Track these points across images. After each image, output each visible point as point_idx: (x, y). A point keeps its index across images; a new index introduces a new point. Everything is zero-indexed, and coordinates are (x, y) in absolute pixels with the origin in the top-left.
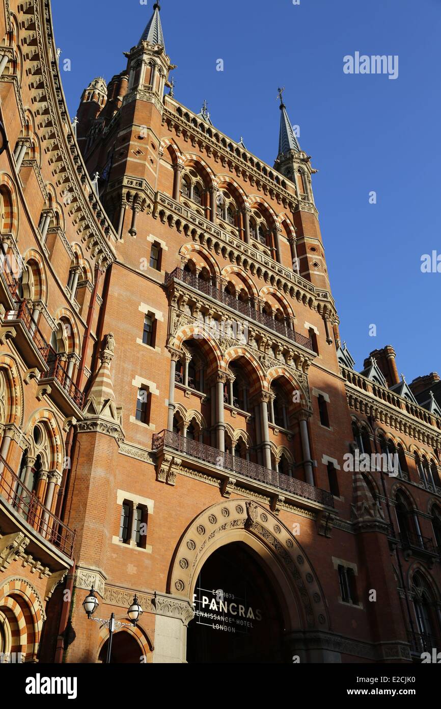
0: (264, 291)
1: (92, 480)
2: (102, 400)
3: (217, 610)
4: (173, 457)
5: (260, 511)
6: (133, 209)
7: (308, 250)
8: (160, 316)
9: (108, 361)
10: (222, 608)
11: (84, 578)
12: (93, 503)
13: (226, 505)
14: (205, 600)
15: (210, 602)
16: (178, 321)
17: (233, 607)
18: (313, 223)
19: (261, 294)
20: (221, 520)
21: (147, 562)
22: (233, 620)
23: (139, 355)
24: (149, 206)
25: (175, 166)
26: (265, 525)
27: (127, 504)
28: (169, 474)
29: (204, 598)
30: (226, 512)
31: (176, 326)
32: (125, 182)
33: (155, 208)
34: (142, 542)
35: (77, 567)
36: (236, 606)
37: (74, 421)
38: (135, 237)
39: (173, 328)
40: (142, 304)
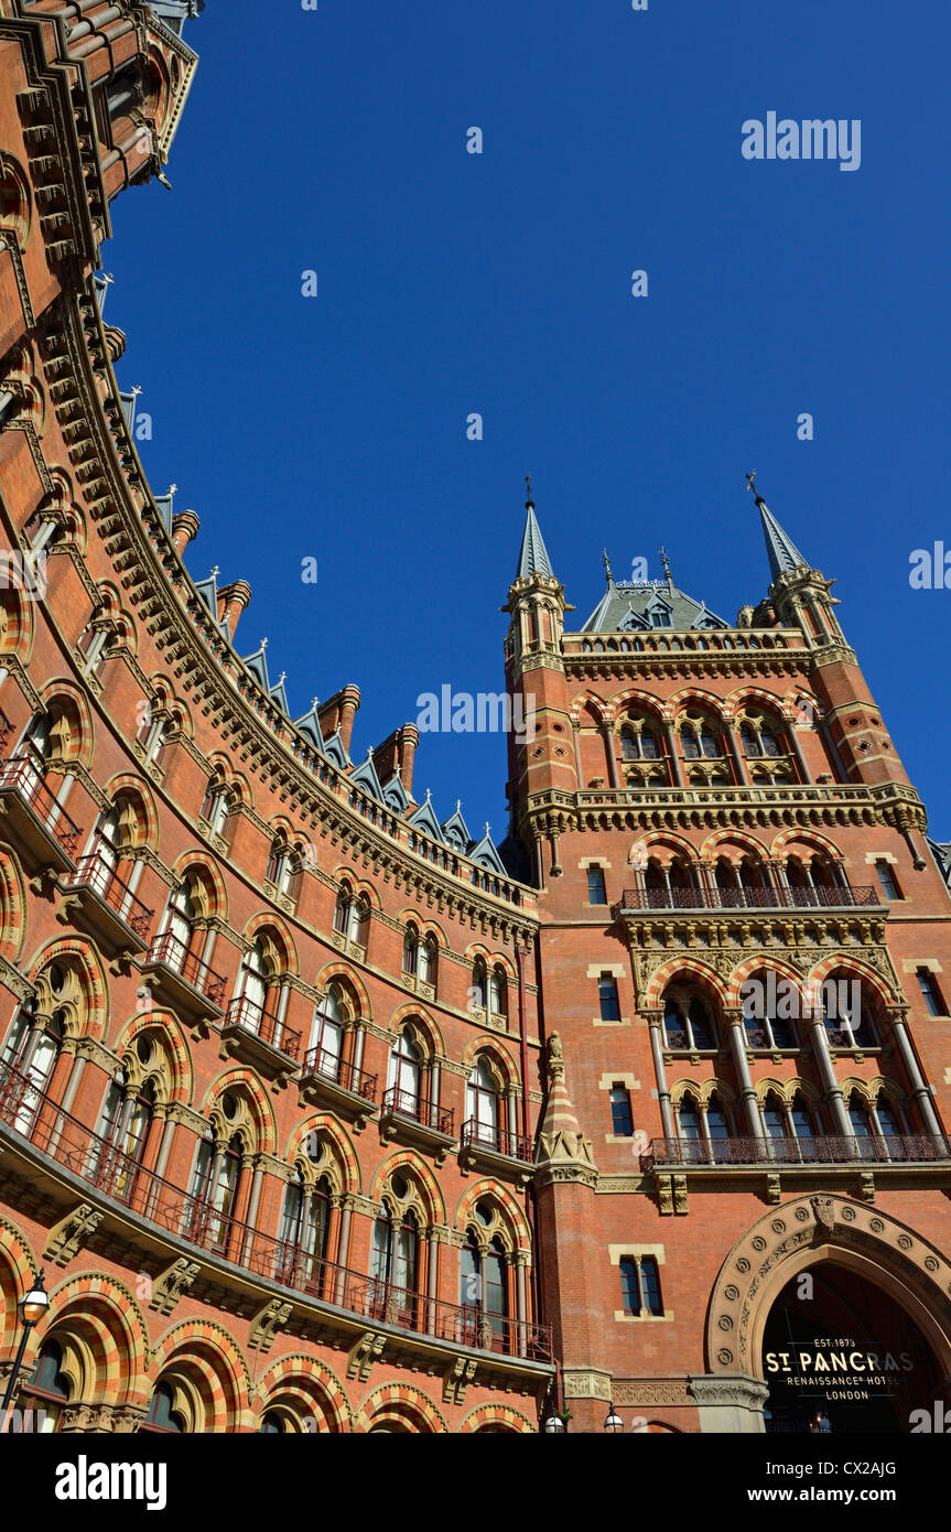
0: (776, 845)
1: (559, 1250)
2: (555, 1134)
3: (828, 1369)
4: (672, 1176)
5: (838, 1206)
6: (550, 837)
7: (845, 728)
8: (619, 971)
9: (559, 1073)
10: (838, 1365)
11: (573, 1383)
12: (567, 1280)
13: (778, 1215)
14: (806, 1359)
15: (814, 1359)
16: (646, 966)
17: (856, 1358)
18: (844, 676)
19: (773, 851)
20: (774, 1241)
21: (671, 1335)
22: (861, 1379)
23: (601, 1043)
24: (570, 820)
25: (603, 728)
26: (853, 1224)
27: (627, 1260)
28: (676, 1200)
29: (802, 1355)
30: (779, 1225)
31: (644, 976)
32: (532, 806)
33: (579, 817)
34: (658, 1310)
35: (562, 1372)
36: (861, 1356)
37: (526, 1178)
38: (561, 875)
39: (640, 980)
40: (591, 966)
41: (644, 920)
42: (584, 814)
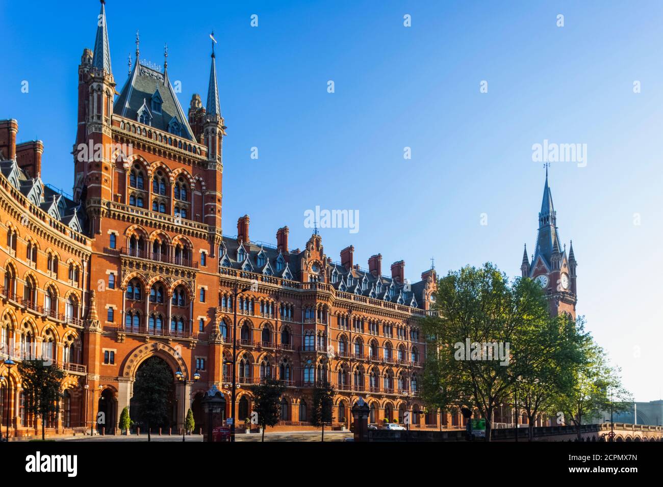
4: (122, 334)
5: (161, 345)
7: (209, 199)
8: (116, 273)
9: (93, 302)
13: (146, 345)
16: (125, 273)
19: (173, 242)
20: (145, 351)
21: (114, 368)
23: (108, 295)
26: (164, 350)
27: (107, 352)
30: (147, 348)
31: (123, 276)
34: (112, 363)
35: (88, 375)
38: (101, 234)
40: (107, 270)
41: (127, 259)
42: (112, 212)
